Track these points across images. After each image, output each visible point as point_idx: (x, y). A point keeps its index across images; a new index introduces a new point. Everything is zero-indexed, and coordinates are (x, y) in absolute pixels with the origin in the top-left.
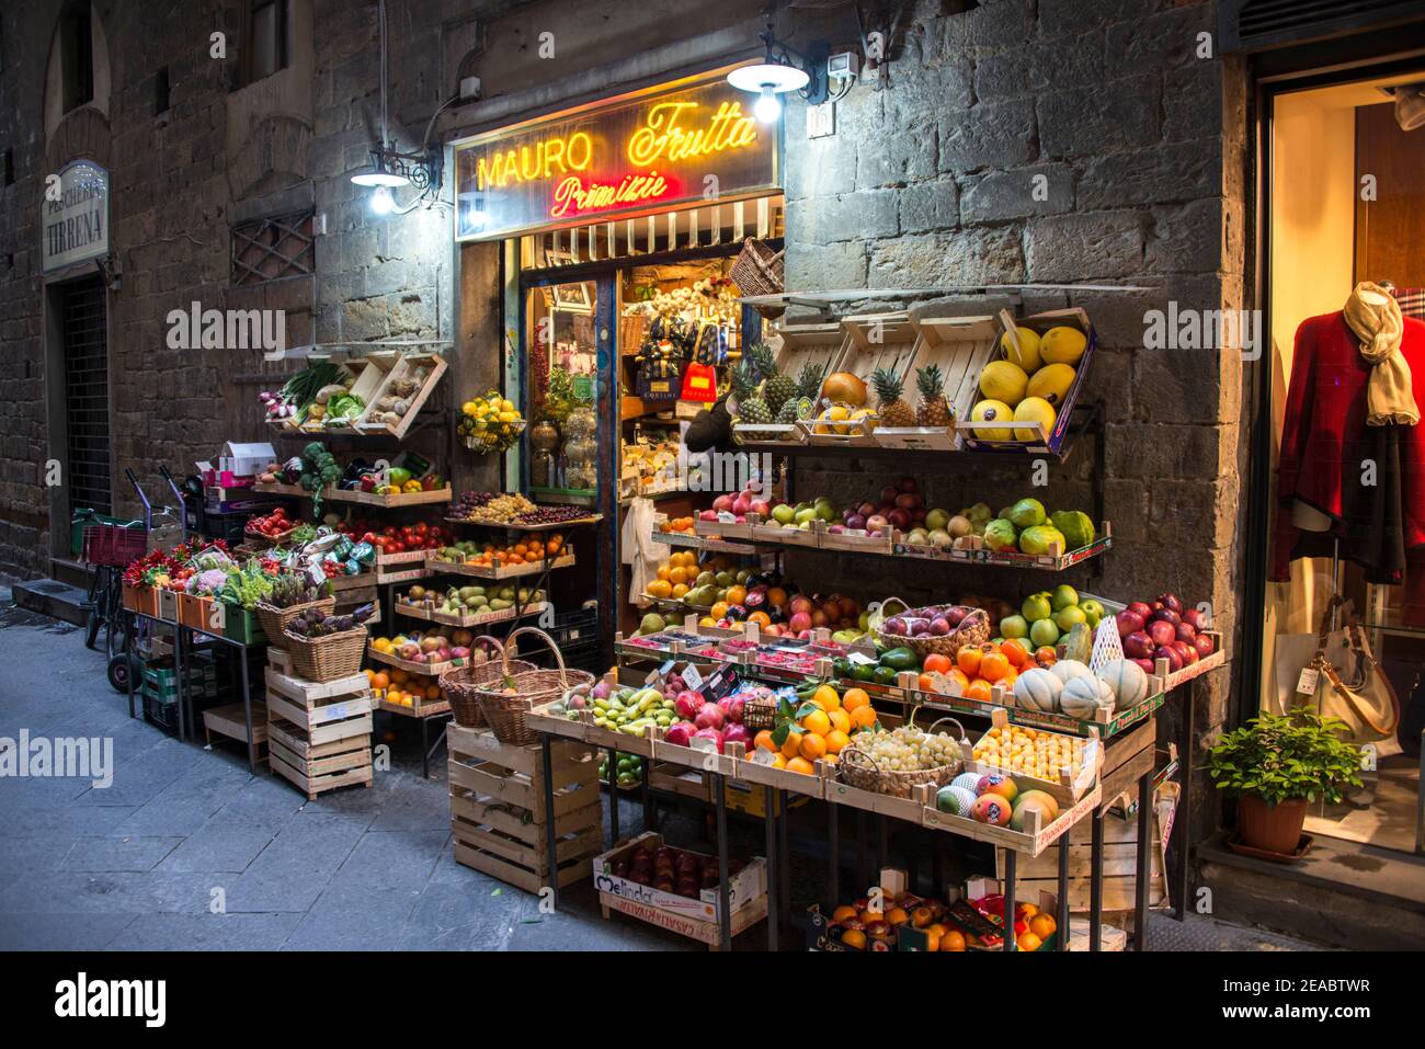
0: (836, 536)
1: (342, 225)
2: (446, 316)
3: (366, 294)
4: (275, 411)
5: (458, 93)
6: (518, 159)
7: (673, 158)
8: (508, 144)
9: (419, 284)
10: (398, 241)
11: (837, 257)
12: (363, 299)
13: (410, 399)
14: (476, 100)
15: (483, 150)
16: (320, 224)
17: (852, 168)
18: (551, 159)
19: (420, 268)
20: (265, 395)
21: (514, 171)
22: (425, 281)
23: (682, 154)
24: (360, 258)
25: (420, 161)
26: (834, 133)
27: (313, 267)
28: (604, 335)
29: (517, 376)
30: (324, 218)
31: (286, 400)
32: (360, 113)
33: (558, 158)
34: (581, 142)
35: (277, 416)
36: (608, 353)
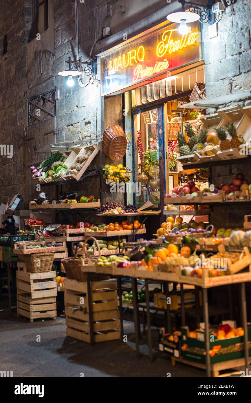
0: (205, 197)
1: (65, 94)
2: (99, 129)
3: (73, 123)
4: (36, 174)
5: (102, 35)
6: (122, 60)
7: (170, 53)
8: (117, 54)
9: (90, 116)
10: (83, 99)
11: (221, 86)
12: (72, 125)
13: (83, 164)
14: (107, 36)
15: (110, 57)
16: (57, 95)
17: (224, 49)
18: (133, 58)
19: (90, 109)
20: (33, 168)
21: (121, 65)
22: (92, 115)
23: (174, 50)
24: (71, 108)
25: (89, 64)
26: (218, 35)
27: (55, 113)
28: (161, 131)
29: (131, 153)
30: (59, 92)
31: (41, 170)
32: (70, 46)
33: (134, 57)
34: (141, 49)
35: (37, 176)
36: (162, 139)
